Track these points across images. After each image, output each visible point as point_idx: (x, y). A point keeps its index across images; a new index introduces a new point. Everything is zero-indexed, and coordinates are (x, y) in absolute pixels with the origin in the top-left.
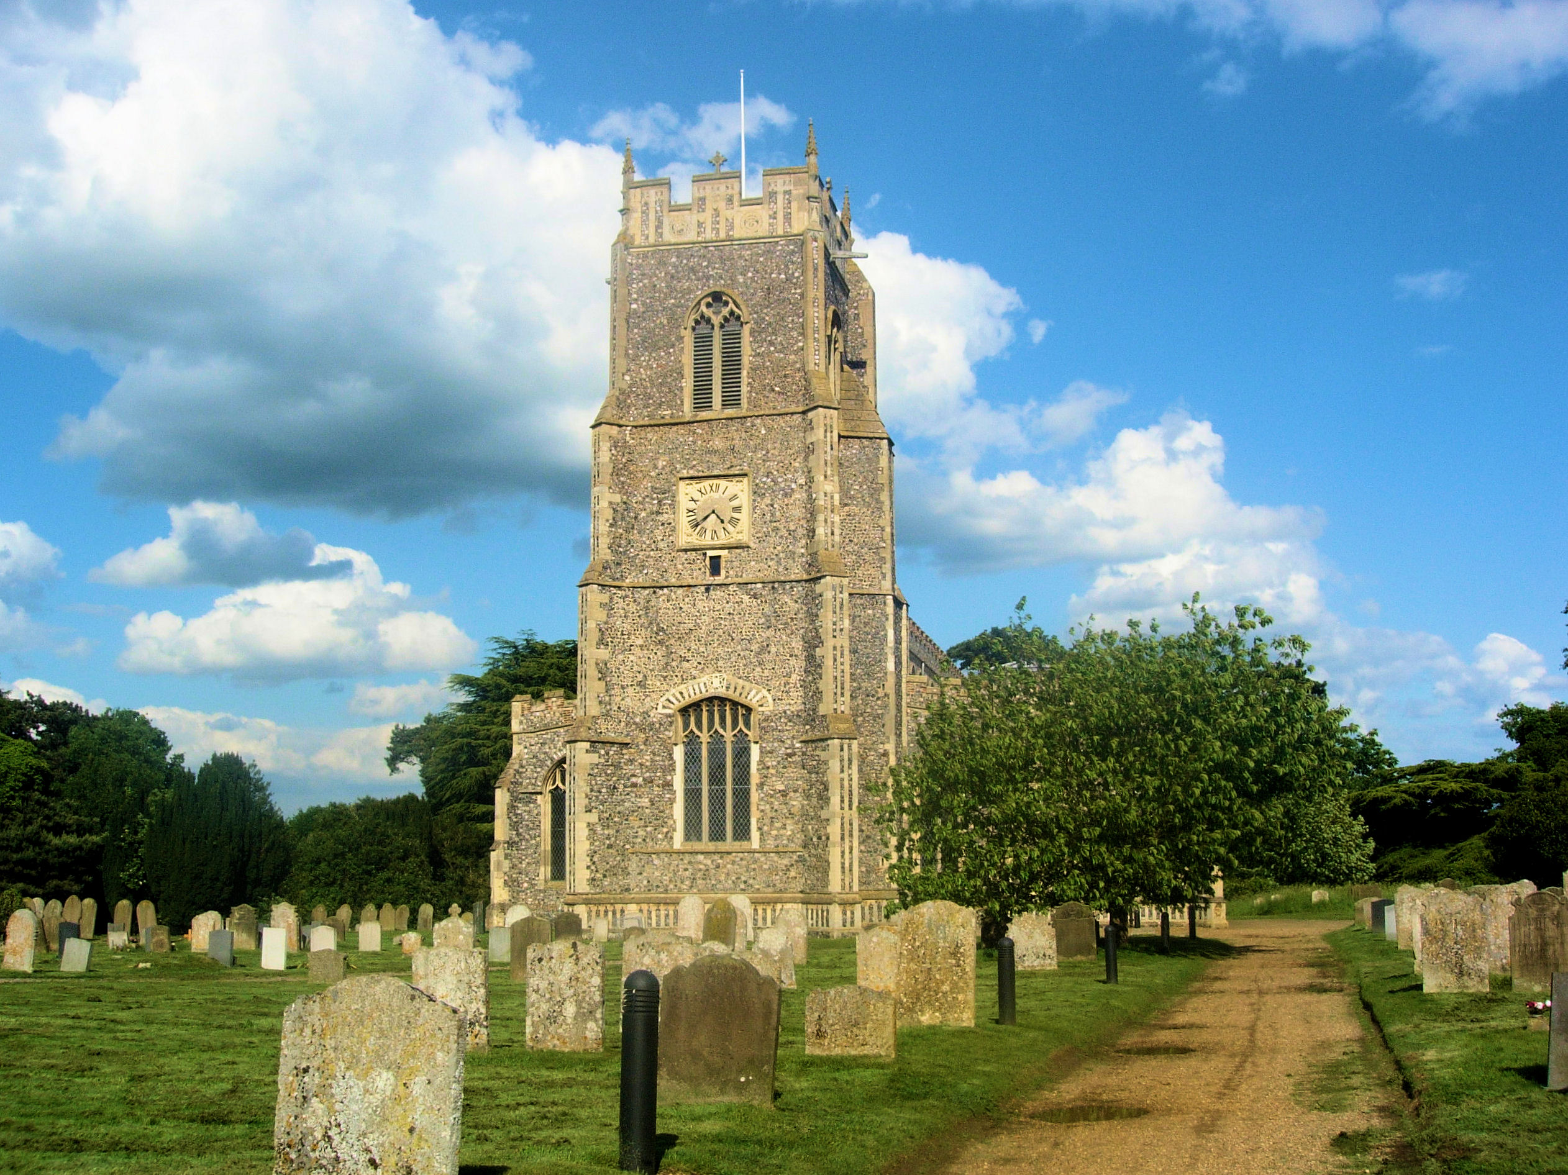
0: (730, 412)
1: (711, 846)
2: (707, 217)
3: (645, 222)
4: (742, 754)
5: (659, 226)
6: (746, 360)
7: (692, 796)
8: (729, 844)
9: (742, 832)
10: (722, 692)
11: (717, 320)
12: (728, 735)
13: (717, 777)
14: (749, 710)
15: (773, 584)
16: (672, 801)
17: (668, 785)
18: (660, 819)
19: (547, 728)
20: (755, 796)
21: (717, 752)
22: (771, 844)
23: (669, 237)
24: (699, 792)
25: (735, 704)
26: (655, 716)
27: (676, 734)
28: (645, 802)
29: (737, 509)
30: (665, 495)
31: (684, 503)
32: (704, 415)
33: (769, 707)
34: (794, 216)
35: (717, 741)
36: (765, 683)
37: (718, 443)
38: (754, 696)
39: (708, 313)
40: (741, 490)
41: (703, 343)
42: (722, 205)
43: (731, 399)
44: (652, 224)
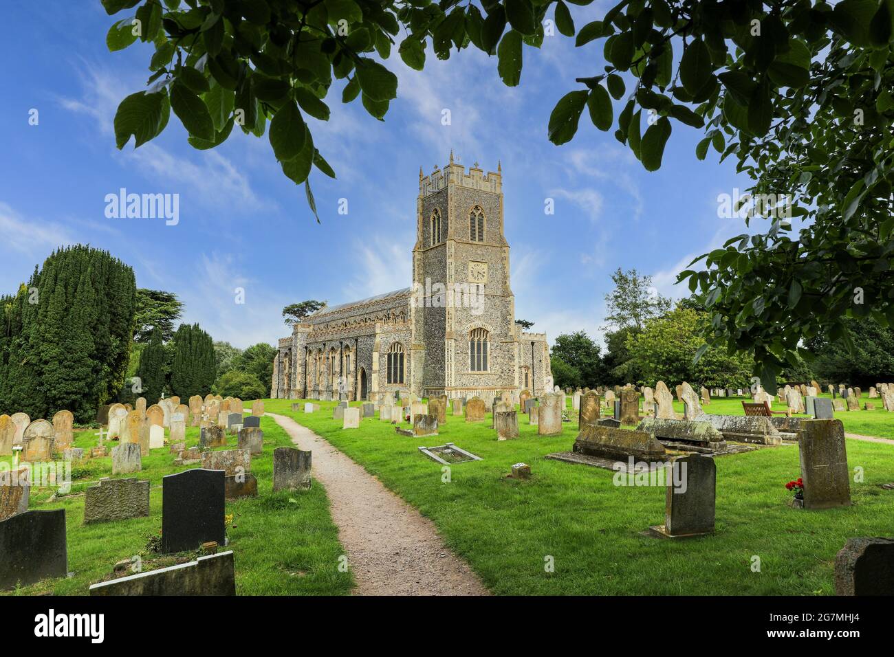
0: (481, 243)
1: (478, 372)
2: (474, 181)
3: (458, 178)
4: (485, 345)
5: (462, 180)
6: (485, 228)
7: (473, 357)
8: (482, 372)
9: (485, 369)
10: (481, 326)
11: (477, 214)
12: (482, 339)
13: (479, 352)
14: (488, 332)
15: (494, 296)
16: (468, 358)
17: (467, 353)
18: (465, 364)
19: (389, 332)
20: (489, 358)
21: (479, 345)
22: (493, 372)
23: (464, 185)
24: (474, 356)
25: (484, 330)
26: (464, 332)
27: (468, 338)
28: (461, 358)
29: (484, 273)
30: (465, 266)
31: (470, 269)
32: (474, 242)
33: (492, 332)
34: (497, 188)
35: (479, 340)
36: (491, 324)
37: (479, 252)
38: (489, 328)
39: (475, 212)
40: (485, 266)
41: (473, 220)
42: (478, 179)
43: (481, 239)
44: (460, 179)
